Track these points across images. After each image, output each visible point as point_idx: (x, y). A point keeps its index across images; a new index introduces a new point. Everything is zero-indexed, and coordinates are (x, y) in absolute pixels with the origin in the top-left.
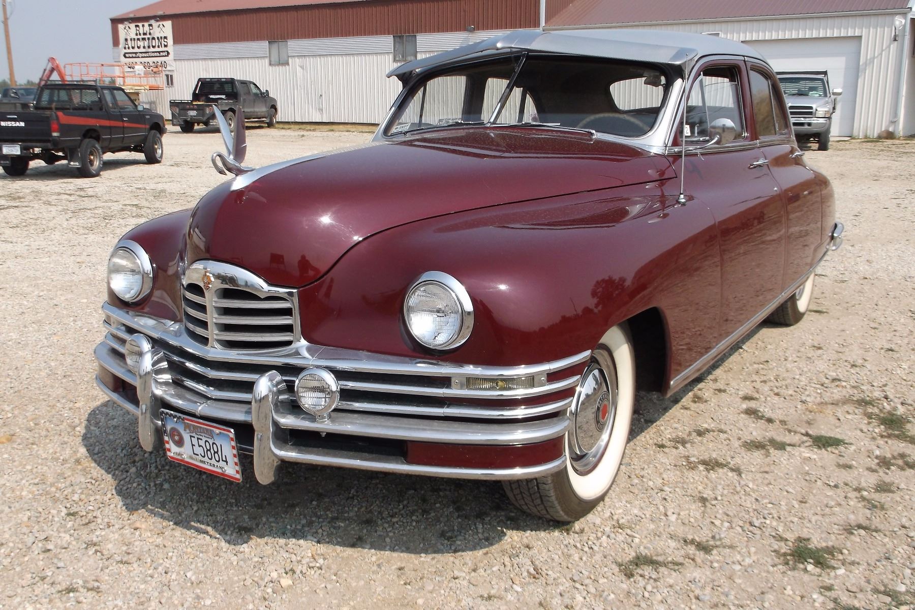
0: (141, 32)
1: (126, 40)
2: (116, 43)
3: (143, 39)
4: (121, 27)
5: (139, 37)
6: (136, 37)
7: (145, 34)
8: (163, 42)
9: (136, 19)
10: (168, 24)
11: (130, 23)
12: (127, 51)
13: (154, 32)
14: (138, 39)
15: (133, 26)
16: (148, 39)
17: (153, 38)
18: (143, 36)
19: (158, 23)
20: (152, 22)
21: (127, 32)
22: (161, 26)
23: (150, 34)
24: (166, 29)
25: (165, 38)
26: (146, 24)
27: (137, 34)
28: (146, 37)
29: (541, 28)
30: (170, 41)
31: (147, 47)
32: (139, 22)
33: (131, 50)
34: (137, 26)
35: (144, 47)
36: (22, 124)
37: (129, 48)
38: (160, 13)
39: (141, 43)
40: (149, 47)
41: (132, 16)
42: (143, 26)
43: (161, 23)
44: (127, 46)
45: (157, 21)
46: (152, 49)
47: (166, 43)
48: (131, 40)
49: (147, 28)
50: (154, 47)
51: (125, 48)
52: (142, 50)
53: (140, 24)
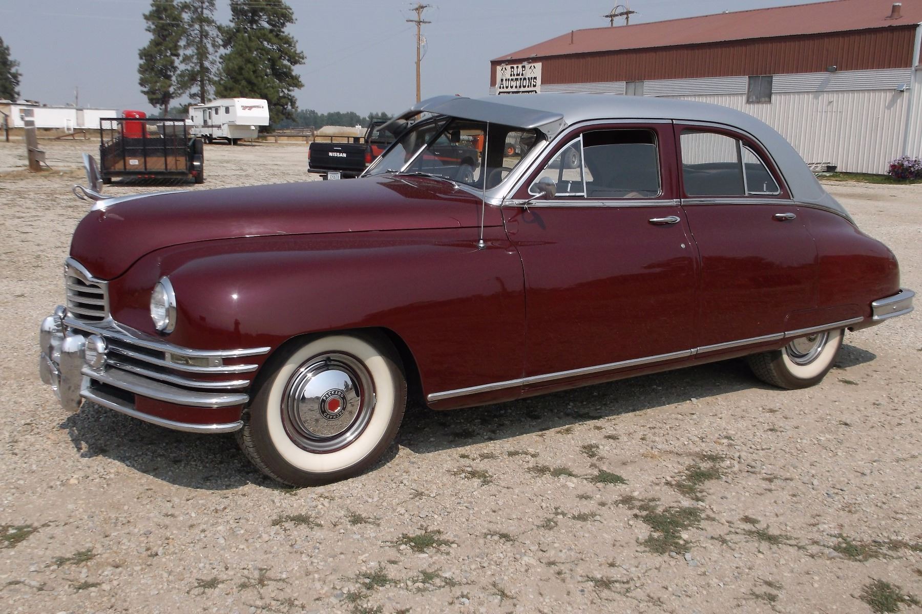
0: (515, 73)
1: (502, 80)
2: (493, 83)
3: (517, 79)
4: (499, 68)
5: (513, 77)
6: (510, 78)
7: (518, 75)
8: (532, 83)
9: (512, 62)
10: (539, 65)
11: (507, 65)
12: (502, 90)
13: (526, 73)
14: (512, 80)
15: (508, 67)
16: (521, 79)
17: (525, 79)
18: (516, 77)
19: (530, 65)
20: (525, 64)
21: (504, 73)
22: (533, 67)
23: (522, 75)
24: (536, 70)
25: (535, 78)
26: (520, 66)
27: (511, 75)
28: (519, 77)
29: (913, 69)
30: (539, 81)
31: (518, 87)
32: (515, 64)
33: (505, 90)
34: (512, 68)
35: (516, 87)
36: (345, 155)
37: (503, 88)
38: (533, 55)
39: (514, 84)
40: (520, 87)
41: (509, 58)
42: (517, 67)
43: (533, 65)
44: (502, 86)
45: (530, 63)
46: (522, 89)
47: (535, 84)
48: (506, 80)
49: (520, 69)
50: (524, 87)
51: (500, 88)
52: (514, 89)
53: (515, 66)
